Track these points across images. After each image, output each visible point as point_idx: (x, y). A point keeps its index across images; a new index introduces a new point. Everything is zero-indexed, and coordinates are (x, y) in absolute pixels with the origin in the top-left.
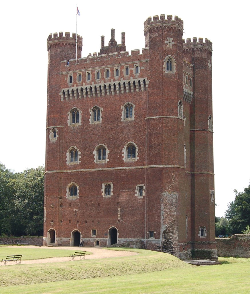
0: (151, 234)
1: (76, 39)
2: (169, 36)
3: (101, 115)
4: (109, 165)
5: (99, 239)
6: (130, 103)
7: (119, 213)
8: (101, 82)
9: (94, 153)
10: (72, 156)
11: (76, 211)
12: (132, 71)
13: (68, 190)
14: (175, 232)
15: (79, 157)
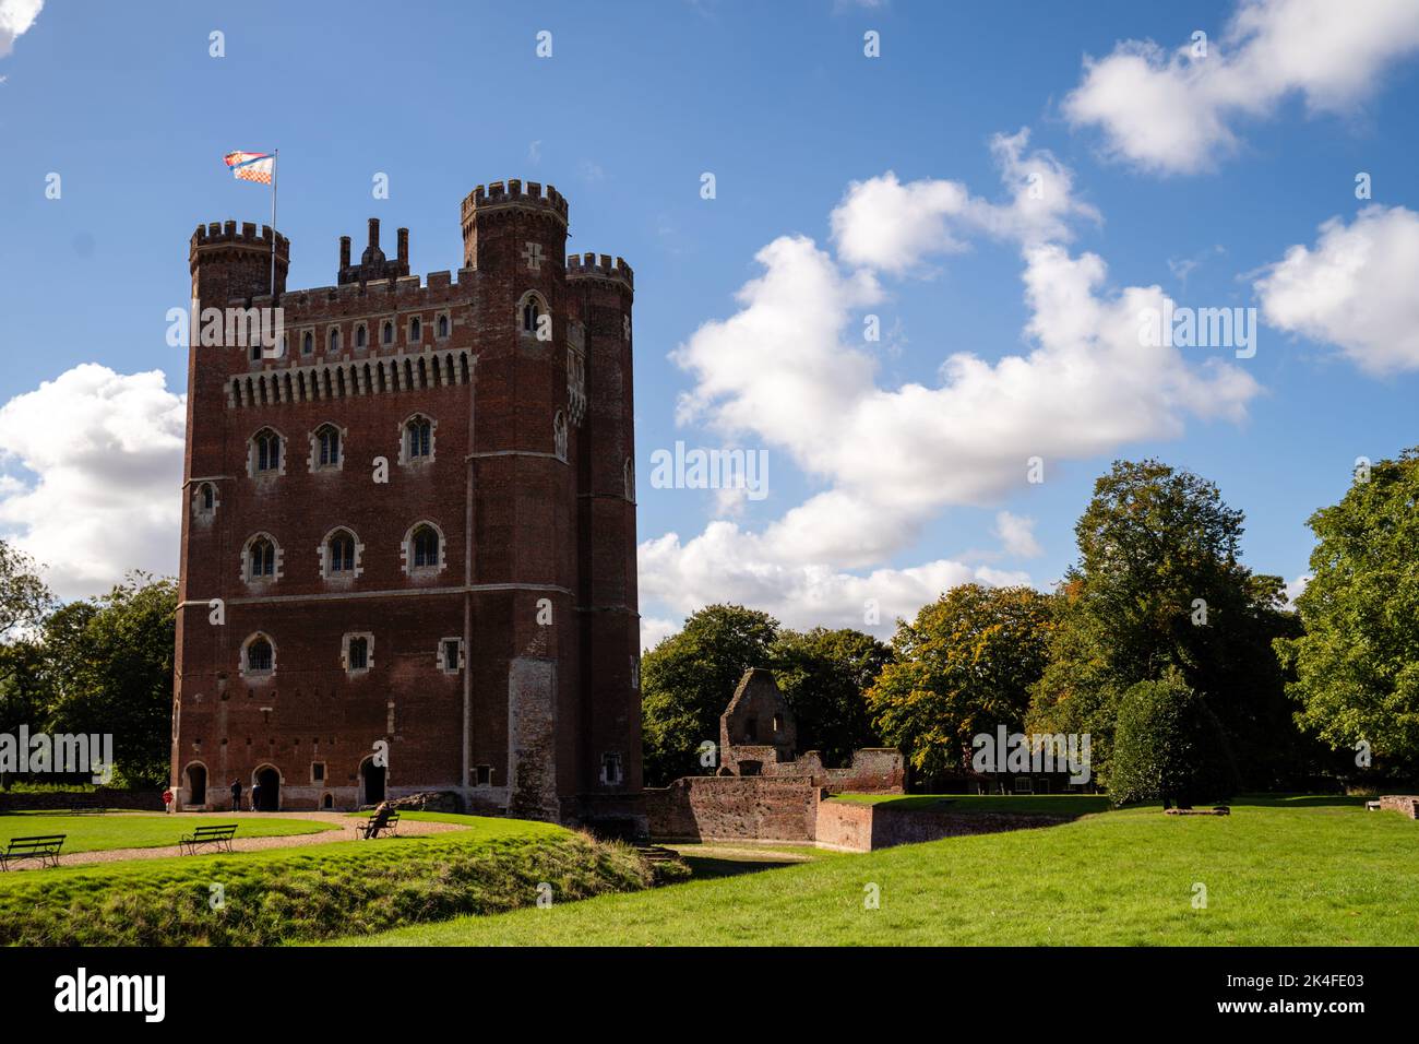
0: (481, 776)
1: (271, 244)
2: (533, 238)
3: (341, 447)
4: (361, 584)
5: (331, 792)
6: (424, 416)
7: (391, 717)
8: (342, 359)
9: (319, 550)
10: (257, 561)
11: (266, 711)
12: (429, 330)
13: (243, 654)
14: (550, 767)
15: (278, 563)
